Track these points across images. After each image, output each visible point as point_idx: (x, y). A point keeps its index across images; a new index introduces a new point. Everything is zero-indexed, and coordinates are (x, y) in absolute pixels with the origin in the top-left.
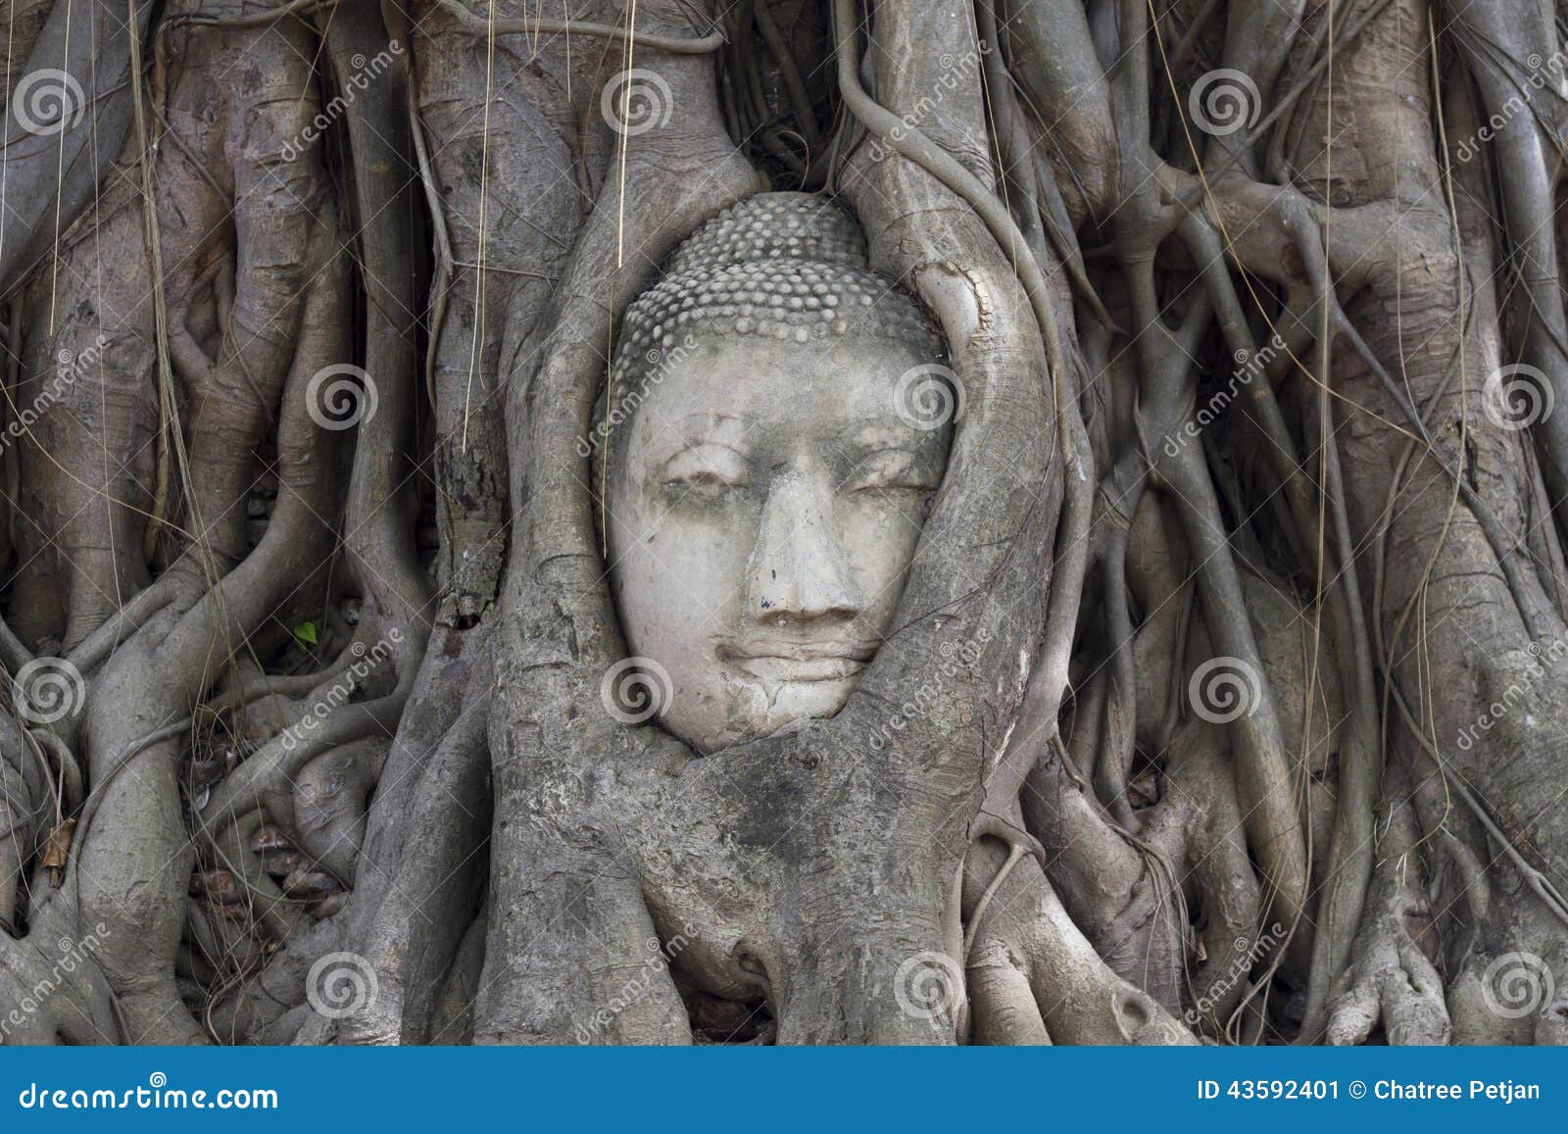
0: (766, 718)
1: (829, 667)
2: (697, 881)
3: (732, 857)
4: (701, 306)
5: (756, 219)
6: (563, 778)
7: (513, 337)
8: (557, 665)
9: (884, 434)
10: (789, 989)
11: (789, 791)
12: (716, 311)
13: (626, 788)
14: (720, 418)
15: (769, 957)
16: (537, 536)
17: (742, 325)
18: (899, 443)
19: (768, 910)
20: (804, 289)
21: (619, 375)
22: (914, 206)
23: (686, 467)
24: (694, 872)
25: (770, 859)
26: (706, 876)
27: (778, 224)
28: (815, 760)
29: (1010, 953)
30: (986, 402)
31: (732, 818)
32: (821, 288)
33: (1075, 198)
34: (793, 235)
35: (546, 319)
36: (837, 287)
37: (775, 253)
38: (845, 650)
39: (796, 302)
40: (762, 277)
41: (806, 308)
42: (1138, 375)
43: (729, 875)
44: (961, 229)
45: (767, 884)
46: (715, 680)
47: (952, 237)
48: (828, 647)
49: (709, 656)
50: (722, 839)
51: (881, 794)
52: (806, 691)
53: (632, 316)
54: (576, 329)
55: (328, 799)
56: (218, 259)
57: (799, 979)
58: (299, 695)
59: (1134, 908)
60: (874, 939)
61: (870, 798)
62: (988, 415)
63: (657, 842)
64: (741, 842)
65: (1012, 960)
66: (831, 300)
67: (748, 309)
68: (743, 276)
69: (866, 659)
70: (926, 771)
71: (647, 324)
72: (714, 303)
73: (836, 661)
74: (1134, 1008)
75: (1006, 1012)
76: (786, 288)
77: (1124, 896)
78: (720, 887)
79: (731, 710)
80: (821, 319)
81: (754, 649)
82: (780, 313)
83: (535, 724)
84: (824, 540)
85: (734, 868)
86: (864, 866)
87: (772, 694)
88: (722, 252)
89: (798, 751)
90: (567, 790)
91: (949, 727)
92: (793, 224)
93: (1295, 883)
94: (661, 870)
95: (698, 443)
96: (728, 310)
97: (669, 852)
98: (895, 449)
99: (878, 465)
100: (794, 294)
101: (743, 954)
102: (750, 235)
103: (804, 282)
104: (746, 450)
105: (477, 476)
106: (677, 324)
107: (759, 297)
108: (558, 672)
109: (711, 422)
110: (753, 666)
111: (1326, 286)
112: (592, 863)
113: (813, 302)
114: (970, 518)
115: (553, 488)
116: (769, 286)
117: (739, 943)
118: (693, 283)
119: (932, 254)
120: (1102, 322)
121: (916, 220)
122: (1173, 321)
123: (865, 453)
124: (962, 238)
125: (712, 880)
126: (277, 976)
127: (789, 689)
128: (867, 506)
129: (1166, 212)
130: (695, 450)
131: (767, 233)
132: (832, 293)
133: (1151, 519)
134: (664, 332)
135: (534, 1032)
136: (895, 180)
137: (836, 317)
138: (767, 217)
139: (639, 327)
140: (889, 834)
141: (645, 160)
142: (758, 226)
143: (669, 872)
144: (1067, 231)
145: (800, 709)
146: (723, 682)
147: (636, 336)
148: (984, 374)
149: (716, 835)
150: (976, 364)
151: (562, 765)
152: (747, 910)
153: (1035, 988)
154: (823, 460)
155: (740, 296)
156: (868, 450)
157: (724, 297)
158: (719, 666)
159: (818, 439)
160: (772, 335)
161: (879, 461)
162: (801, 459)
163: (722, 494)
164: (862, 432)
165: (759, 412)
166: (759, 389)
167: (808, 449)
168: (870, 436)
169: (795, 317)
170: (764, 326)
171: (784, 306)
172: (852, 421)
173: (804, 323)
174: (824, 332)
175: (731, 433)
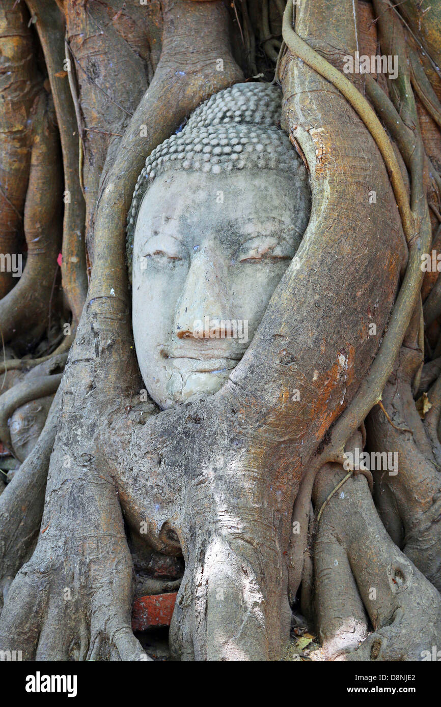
0: (181, 393)
1: (217, 363)
2: (145, 486)
3: (164, 473)
4: (170, 153)
6: (81, 426)
8: (87, 360)
9: (259, 228)
10: (188, 552)
11: (189, 435)
12: (173, 157)
13: (113, 432)
14: (168, 219)
15: (180, 533)
16: (91, 285)
17: (186, 164)
18: (268, 233)
19: (181, 505)
20: (225, 142)
22: (298, 90)
23: (152, 247)
24: (143, 481)
25: (181, 475)
26: (149, 484)
27: (233, 103)
28: (200, 419)
29: (337, 535)
30: (322, 207)
31: (165, 451)
32: (235, 141)
34: (239, 110)
36: (244, 140)
37: (226, 120)
38: (227, 354)
39: (218, 150)
41: (222, 154)
43: (160, 484)
44: (322, 103)
45: (180, 490)
46: (161, 370)
47: (315, 107)
48: (216, 353)
49: (157, 356)
51: (232, 440)
52: (203, 377)
55: (25, 430)
57: (191, 547)
60: (218, 526)
61: (226, 442)
62: (323, 215)
63: (126, 463)
64: (168, 465)
65: (338, 540)
66: (238, 148)
70: (259, 426)
71: (148, 163)
72: (176, 152)
73: (221, 360)
75: (326, 572)
76: (214, 142)
78: (156, 490)
79: (167, 388)
80: (229, 160)
81: (177, 353)
82: (207, 157)
83: (71, 393)
84: (217, 289)
85: (164, 480)
87: (185, 380)
89: (192, 413)
90: (82, 432)
91: (274, 401)
94: (127, 480)
95: (156, 233)
96: (180, 156)
97: (131, 470)
98: (266, 236)
99: (254, 245)
100: (218, 145)
101: (168, 529)
103: (227, 137)
104: (180, 237)
106: (157, 164)
107: (198, 148)
108: (87, 363)
109: (163, 221)
112: (85, 474)
113: (227, 149)
114: (302, 277)
117: (165, 523)
119: (301, 118)
121: (297, 98)
123: (249, 238)
124: (321, 108)
125: (152, 486)
127: (194, 377)
128: (249, 269)
130: (155, 238)
131: (226, 108)
132: (240, 144)
134: (151, 169)
136: (292, 73)
137: (239, 159)
138: (230, 98)
141: (170, 67)
142: (223, 104)
143: (131, 481)
145: (198, 388)
146: (164, 371)
147: (142, 172)
148: (322, 191)
149: (156, 460)
150: (320, 185)
151: (81, 417)
152: (170, 504)
153: (350, 557)
154: (222, 243)
155: (189, 147)
156: (249, 237)
157: (181, 148)
158: (163, 362)
159: (219, 231)
160: (200, 169)
161: (256, 243)
162: (207, 243)
163: (169, 262)
164: (246, 226)
165: (188, 215)
166: (189, 202)
167: (213, 236)
168: (249, 229)
169: (215, 159)
170: (197, 165)
171: (211, 153)
172: (240, 220)
173: (219, 162)
174: (230, 168)
175: (173, 228)
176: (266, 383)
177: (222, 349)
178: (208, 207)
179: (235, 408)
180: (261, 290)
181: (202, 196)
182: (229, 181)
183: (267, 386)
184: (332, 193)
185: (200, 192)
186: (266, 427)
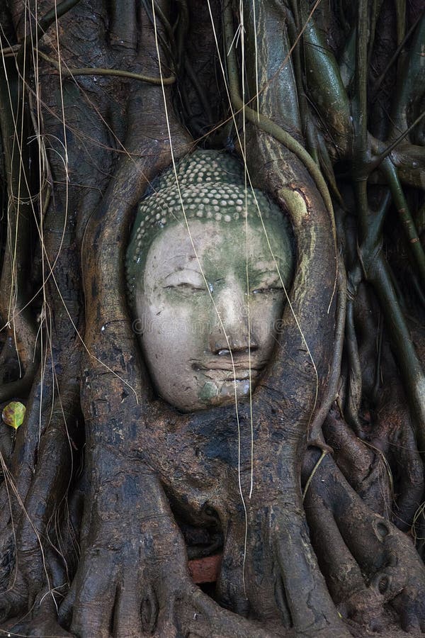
0: (217, 398)
1: (247, 374)
2: (186, 475)
3: (202, 464)
5: (198, 163)
6: (121, 427)
7: (83, 217)
8: (115, 373)
9: (267, 265)
10: (231, 526)
12: (187, 207)
13: (151, 431)
14: (192, 257)
15: (221, 509)
16: (102, 311)
17: (200, 213)
18: (274, 269)
19: (219, 487)
20: (227, 196)
21: (139, 236)
22: (273, 157)
23: (175, 280)
24: (185, 470)
25: (220, 464)
26: (190, 472)
27: (209, 166)
28: (242, 418)
29: (324, 501)
30: (311, 249)
31: (202, 445)
32: (235, 196)
33: (334, 152)
34: (216, 171)
35: (100, 210)
36: (241, 196)
37: (209, 179)
38: (252, 366)
39: (224, 203)
40: (206, 191)
41: (228, 206)
42: (359, 231)
43: (201, 471)
44: (296, 168)
46: (192, 380)
47: (292, 172)
48: (246, 365)
49: (189, 369)
50: (197, 454)
51: (274, 434)
52: (236, 385)
53: (143, 208)
54: (116, 215)
59: (371, 476)
60: (275, 503)
61: (269, 437)
62: (312, 255)
63: (166, 456)
64: (206, 456)
65: (324, 504)
66: (240, 202)
67: (202, 206)
68: (197, 190)
69: (262, 369)
70: (293, 423)
71: (152, 212)
72: (185, 203)
73: (249, 371)
74: (382, 526)
76: (218, 196)
77: (367, 470)
78: (197, 477)
79: (200, 394)
80: (236, 211)
81: (210, 366)
82: (217, 208)
83: (106, 401)
85: (203, 468)
86: (267, 468)
87: (220, 387)
88: (182, 179)
90: (124, 432)
92: (215, 165)
94: (169, 469)
95: (181, 269)
96: (193, 207)
97: (172, 461)
98: (272, 272)
100: (222, 199)
101: (207, 507)
102: (196, 170)
103: (226, 193)
104: (204, 272)
105: (65, 280)
106: (168, 213)
107: (207, 200)
109: (187, 259)
110: (210, 374)
112: (138, 468)
113: (231, 202)
114: (307, 303)
115: (109, 289)
116: (210, 195)
117: (206, 503)
118: (173, 193)
119: (284, 180)
120: (342, 208)
121: (275, 164)
122: (374, 207)
124: (297, 173)
125: (193, 474)
127: (228, 384)
128: (259, 298)
129: (374, 159)
130: (180, 273)
131: (204, 170)
132: (239, 198)
133: (364, 296)
134: (162, 217)
135: (114, 550)
136: (264, 145)
137: (243, 210)
138: (203, 162)
139: (149, 214)
140: (278, 453)
141: (145, 135)
142: (200, 166)
144: (329, 167)
145: (233, 394)
146: (196, 381)
147: (147, 218)
148: (310, 236)
149: (194, 453)
150: (306, 231)
151: (120, 420)
152: (209, 488)
153: (335, 517)
154: (239, 277)
155: (197, 200)
156: (260, 272)
157: (190, 200)
158: (194, 374)
159: (238, 268)
160: (214, 218)
161: (265, 278)
163: (193, 293)
164: (257, 264)
165: (210, 254)
166: (209, 244)
167: (233, 272)
168: (261, 266)
169: (224, 210)
170: (210, 214)
171: (218, 205)
172: (253, 259)
173: (228, 213)
174: (237, 217)
175: (197, 264)
176: (296, 389)
177: (250, 362)
178: (227, 249)
179: (274, 408)
180: (270, 314)
181: (219, 239)
182: (239, 228)
183: (297, 391)
184: (317, 238)
185: (217, 236)
186: (298, 423)
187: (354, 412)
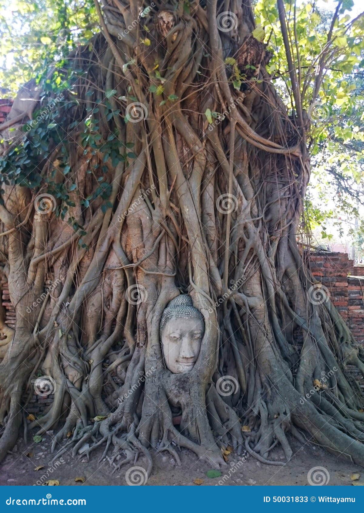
0: (182, 371)
3: (177, 390)
7: (148, 312)
10: (184, 408)
11: (185, 382)
13: (164, 379)
14: (177, 329)
15: (182, 404)
16: (152, 342)
17: (180, 316)
18: (198, 333)
21: (163, 321)
22: (200, 300)
23: (172, 335)
24: (172, 391)
25: (182, 390)
26: (174, 392)
27: (183, 300)
28: (189, 378)
31: (177, 384)
32: (189, 311)
33: (217, 294)
34: (185, 302)
35: (153, 310)
36: (191, 311)
37: (183, 304)
40: (182, 309)
42: (223, 315)
44: (207, 303)
45: (182, 394)
49: (175, 361)
50: (176, 387)
52: (188, 367)
53: (165, 312)
54: (157, 313)
55: (121, 371)
56: (110, 297)
57: (186, 407)
58: (117, 354)
64: (178, 388)
67: (180, 314)
69: (195, 363)
73: (191, 363)
74: (227, 408)
78: (176, 394)
79: (178, 369)
80: (189, 316)
81: (181, 361)
82: (184, 315)
84: (190, 347)
87: (183, 367)
89: (186, 376)
93: (245, 387)
94: (168, 391)
97: (169, 388)
99: (197, 336)
100: (186, 312)
101: (178, 402)
104: (180, 334)
105: (143, 328)
110: (180, 363)
111: (248, 308)
113: (188, 313)
115: (154, 335)
116: (183, 311)
119: (203, 307)
122: (228, 308)
123: (196, 334)
126: (114, 395)
127: (185, 367)
128: (195, 341)
130: (173, 333)
133: (225, 333)
134: (169, 316)
136: (198, 296)
137: (191, 316)
138: (181, 299)
146: (177, 365)
147: (166, 315)
152: (180, 397)
153: (214, 405)
154: (190, 335)
158: (176, 363)
159: (190, 333)
160: (183, 318)
162: (187, 335)
163: (177, 339)
165: (182, 329)
168: (195, 332)
169: (186, 315)
172: (194, 330)
174: (190, 318)
175: (178, 332)
177: (191, 361)
178: (187, 327)
182: (190, 321)
185: (184, 323)
186: (205, 380)
187: (221, 369)
